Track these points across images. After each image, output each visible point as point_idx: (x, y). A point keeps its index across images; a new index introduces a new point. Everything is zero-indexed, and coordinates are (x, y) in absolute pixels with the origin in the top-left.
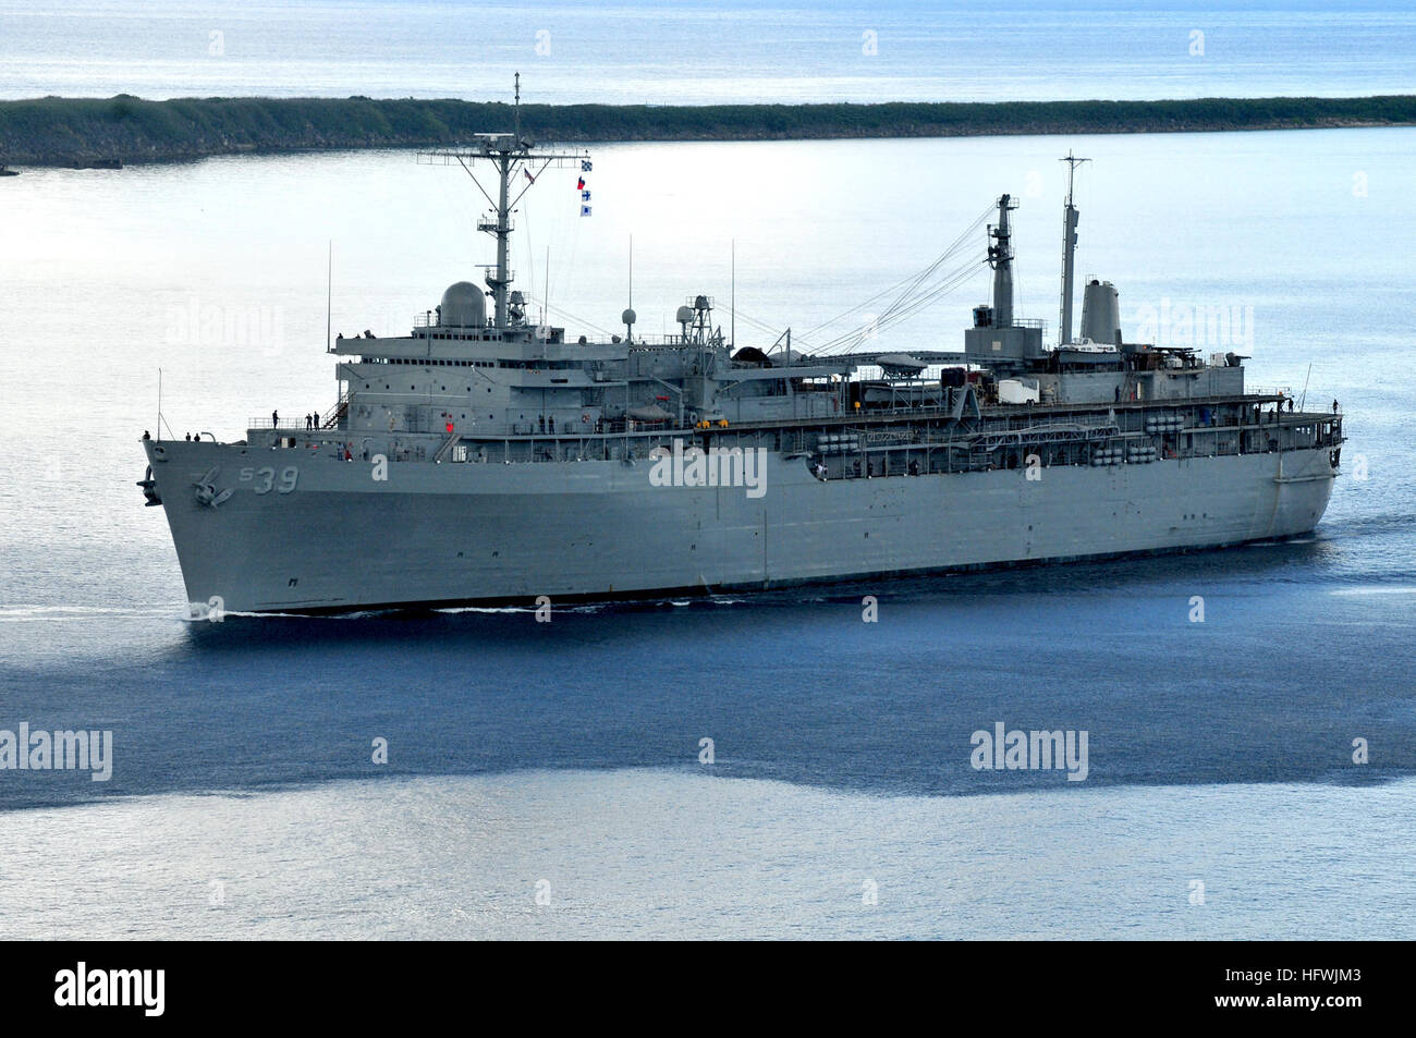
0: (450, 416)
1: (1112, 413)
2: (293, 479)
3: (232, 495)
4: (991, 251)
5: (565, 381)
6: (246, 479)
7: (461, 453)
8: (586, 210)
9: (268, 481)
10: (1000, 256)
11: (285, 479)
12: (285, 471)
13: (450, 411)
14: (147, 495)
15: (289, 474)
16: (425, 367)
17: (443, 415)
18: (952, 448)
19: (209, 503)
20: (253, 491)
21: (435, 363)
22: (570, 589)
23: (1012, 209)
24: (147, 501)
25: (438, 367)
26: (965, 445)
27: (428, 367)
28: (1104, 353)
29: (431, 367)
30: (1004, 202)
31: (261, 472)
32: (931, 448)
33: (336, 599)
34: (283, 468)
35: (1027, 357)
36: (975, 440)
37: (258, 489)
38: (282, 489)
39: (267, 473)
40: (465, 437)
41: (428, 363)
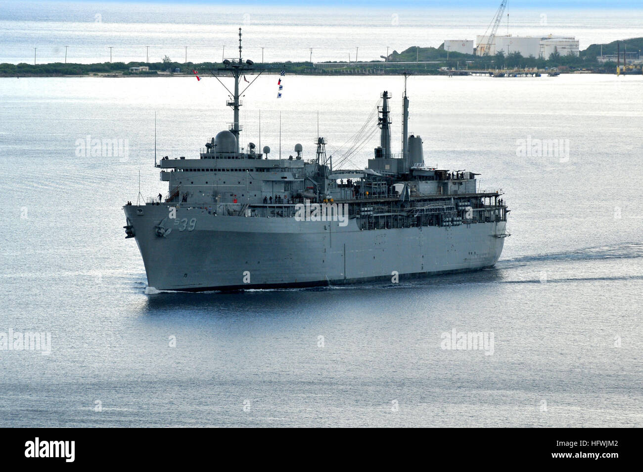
0: (235, 196)
1: (452, 199)
2: (194, 224)
3: (171, 231)
4: (380, 119)
5: (286, 178)
6: (177, 224)
7: (248, 212)
8: (280, 95)
9: (185, 225)
10: (384, 123)
11: (191, 224)
12: (191, 220)
13: (235, 193)
14: (127, 233)
15: (193, 221)
16: (214, 172)
17: (231, 195)
18: (400, 215)
19: (163, 236)
20: (178, 230)
21: (219, 170)
22: (282, 280)
23: (390, 98)
24: (127, 235)
25: (221, 172)
26: (405, 214)
27: (215, 172)
28: (430, 171)
29: (217, 172)
30: (385, 95)
31: (182, 221)
32: (393, 215)
33: (199, 284)
34: (191, 219)
35: (400, 173)
36: (409, 211)
37: (180, 229)
38: (190, 229)
39: (185, 221)
40: (251, 205)
41: (215, 170)
